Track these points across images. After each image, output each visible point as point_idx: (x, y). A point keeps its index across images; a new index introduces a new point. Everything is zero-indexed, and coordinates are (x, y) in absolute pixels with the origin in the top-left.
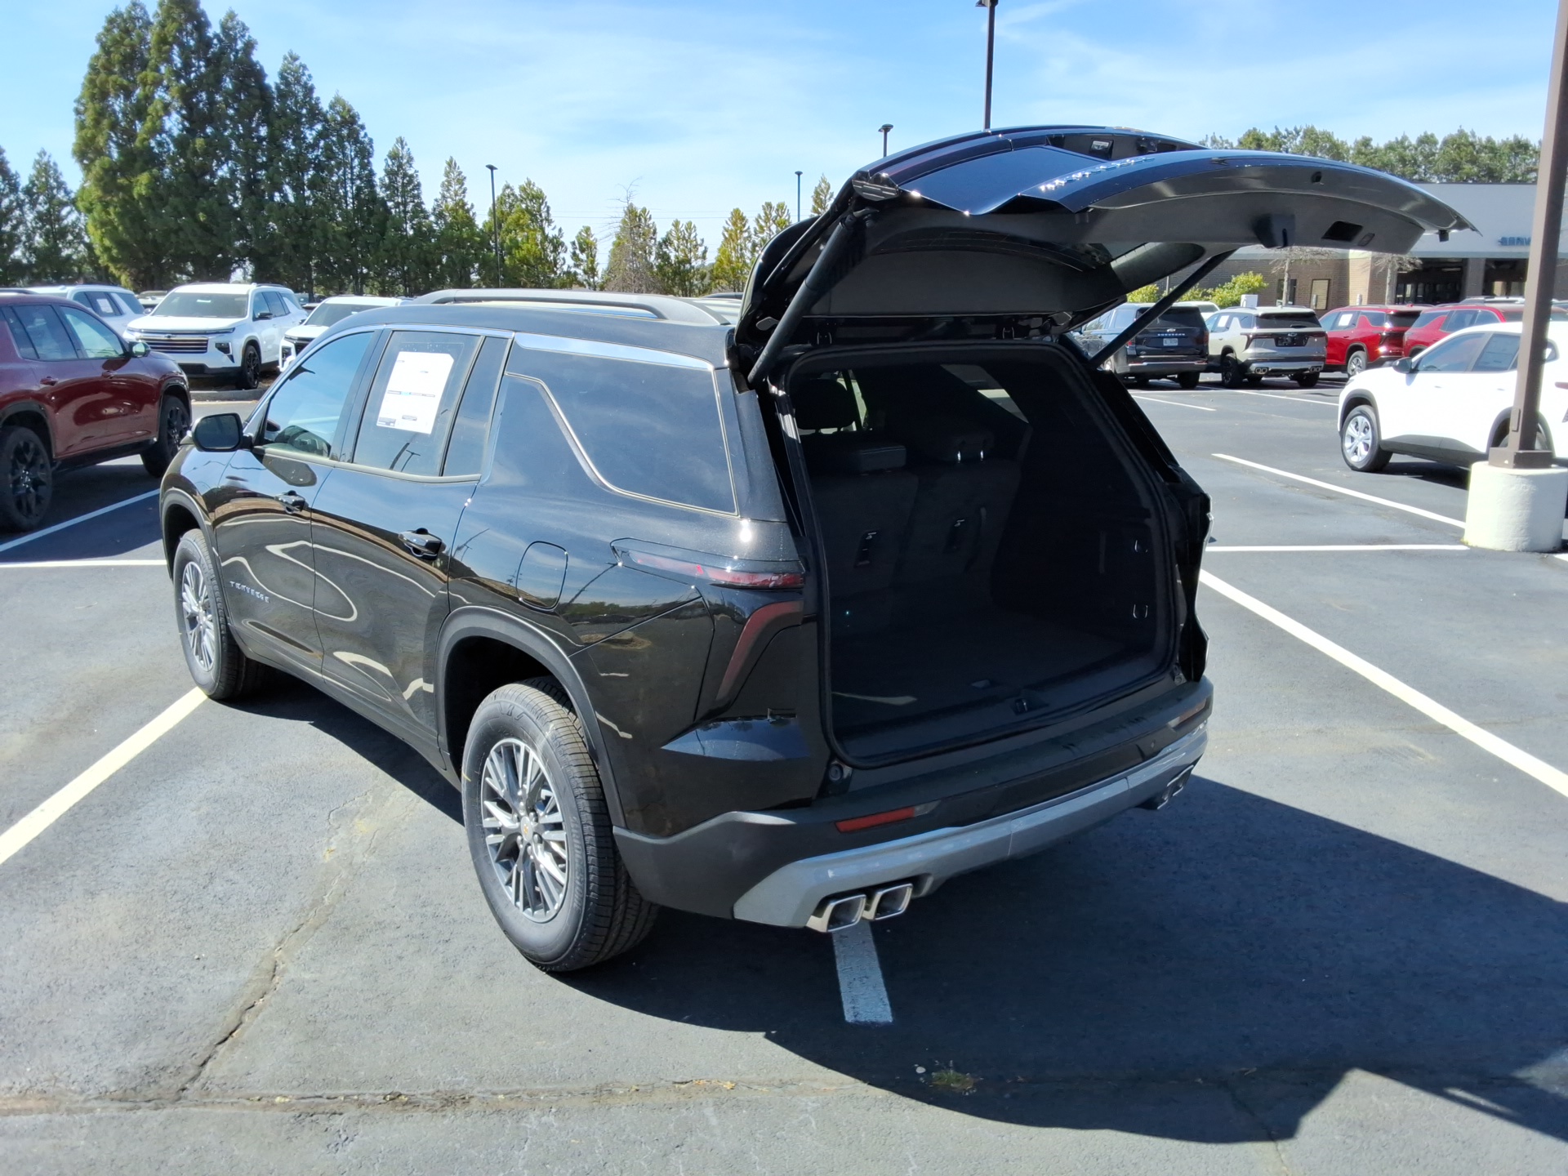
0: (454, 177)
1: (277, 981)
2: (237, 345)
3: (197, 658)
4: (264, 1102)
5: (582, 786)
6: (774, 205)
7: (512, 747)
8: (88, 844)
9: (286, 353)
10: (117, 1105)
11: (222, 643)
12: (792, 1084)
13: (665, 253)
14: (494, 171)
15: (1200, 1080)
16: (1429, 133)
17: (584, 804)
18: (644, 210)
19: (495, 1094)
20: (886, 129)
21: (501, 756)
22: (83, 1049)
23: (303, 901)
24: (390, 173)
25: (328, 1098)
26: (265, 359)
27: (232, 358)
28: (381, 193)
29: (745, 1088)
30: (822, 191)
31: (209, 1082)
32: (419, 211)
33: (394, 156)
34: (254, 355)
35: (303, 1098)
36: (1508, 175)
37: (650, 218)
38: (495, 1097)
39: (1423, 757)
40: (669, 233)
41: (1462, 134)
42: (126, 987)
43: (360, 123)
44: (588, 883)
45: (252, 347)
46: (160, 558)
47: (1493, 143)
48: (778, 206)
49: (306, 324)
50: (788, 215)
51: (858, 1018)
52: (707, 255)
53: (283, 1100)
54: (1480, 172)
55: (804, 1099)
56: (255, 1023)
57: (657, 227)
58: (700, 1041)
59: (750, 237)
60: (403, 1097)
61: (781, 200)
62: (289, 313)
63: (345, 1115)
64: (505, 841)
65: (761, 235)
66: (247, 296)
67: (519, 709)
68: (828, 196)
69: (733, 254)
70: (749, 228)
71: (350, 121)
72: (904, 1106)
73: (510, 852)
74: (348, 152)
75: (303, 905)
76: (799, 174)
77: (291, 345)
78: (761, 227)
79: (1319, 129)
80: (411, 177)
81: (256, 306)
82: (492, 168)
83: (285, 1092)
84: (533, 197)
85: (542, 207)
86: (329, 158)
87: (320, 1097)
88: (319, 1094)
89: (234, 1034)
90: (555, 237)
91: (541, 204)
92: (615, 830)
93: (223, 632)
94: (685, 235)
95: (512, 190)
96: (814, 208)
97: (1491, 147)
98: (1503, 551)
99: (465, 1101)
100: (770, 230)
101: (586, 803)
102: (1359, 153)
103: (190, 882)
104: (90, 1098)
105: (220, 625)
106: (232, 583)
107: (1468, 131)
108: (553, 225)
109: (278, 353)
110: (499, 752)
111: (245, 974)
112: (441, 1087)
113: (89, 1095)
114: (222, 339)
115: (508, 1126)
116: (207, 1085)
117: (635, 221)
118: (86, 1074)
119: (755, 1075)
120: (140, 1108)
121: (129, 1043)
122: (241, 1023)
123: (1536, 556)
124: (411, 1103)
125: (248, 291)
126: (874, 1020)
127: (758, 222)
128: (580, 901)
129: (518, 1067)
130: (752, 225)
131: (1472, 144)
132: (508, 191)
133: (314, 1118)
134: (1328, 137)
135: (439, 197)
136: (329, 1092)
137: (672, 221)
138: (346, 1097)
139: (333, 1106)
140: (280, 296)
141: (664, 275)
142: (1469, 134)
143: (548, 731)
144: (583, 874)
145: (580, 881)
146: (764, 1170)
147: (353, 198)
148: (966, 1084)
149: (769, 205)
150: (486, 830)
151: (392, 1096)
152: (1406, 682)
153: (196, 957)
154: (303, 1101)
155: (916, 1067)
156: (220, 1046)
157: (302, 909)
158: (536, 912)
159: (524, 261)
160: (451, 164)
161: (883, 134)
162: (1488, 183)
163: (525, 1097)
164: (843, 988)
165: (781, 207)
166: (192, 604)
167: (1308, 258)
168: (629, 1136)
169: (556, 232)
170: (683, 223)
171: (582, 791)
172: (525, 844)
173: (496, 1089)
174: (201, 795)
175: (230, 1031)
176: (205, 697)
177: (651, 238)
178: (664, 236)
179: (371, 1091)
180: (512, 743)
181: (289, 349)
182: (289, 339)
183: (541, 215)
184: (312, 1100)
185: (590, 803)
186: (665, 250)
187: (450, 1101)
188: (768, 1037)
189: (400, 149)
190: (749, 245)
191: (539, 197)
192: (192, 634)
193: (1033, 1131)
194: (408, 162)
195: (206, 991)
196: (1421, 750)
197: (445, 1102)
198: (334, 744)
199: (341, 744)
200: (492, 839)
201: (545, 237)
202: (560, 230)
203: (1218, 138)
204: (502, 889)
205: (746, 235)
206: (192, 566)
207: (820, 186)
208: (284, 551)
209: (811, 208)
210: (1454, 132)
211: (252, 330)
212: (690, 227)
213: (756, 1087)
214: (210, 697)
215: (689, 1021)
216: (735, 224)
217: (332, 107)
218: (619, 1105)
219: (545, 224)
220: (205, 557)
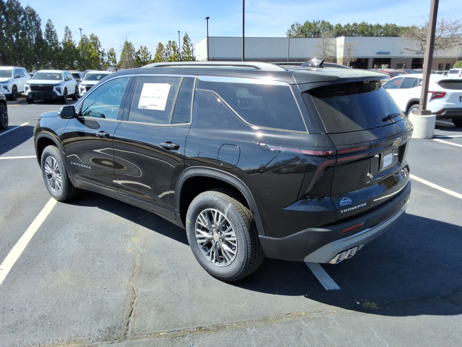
0: (68, 32)
1: (137, 293)
2: (10, 87)
3: (52, 188)
4: (157, 335)
5: (244, 222)
6: (172, 41)
7: (211, 212)
8: (43, 253)
9: (27, 89)
10: (105, 342)
11: (65, 183)
12: (322, 311)
13: (139, 56)
14: (82, 30)
15: (438, 297)
16: (356, 22)
17: (245, 228)
18: (130, 43)
19: (232, 324)
20: (208, 18)
21: (205, 215)
22: (82, 324)
23: (130, 266)
24: (47, 31)
25: (178, 331)
26: (19, 91)
27: (8, 91)
28: (44, 37)
29: (309, 314)
30: (186, 37)
31: (133, 330)
32: (56, 43)
33: (48, 25)
34: (15, 90)
35: (169, 332)
36: (375, 34)
37: (132, 45)
38: (232, 325)
39: (436, 197)
40: (139, 50)
41: (364, 23)
42: (85, 301)
43: (37, 14)
44: (248, 253)
45: (15, 87)
46: (34, 155)
47: (372, 25)
48: (173, 42)
49: (32, 79)
50: (176, 44)
51: (329, 289)
52: (152, 57)
53: (163, 334)
54: (368, 33)
55: (329, 316)
56: (138, 308)
57: (135, 48)
58: (286, 300)
59: (164, 51)
60: (203, 328)
61: (174, 40)
62: (25, 76)
63: (187, 336)
64: (206, 242)
65: (168, 51)
66: (11, 70)
67: (215, 199)
68: (188, 39)
69: (160, 57)
70: (164, 48)
71: (33, 14)
72: (361, 315)
73: (209, 245)
74: (33, 24)
75: (130, 267)
76: (179, 32)
77: (28, 86)
78: (168, 48)
79: (326, 21)
80: (53, 32)
81: (15, 74)
82: (81, 29)
83: (163, 331)
84: (95, 39)
85: (98, 42)
86: (27, 27)
87: (175, 331)
88: (174, 330)
89: (132, 313)
90: (102, 51)
91: (97, 41)
92: (260, 236)
93: (66, 179)
94: (144, 50)
95: (86, 36)
96: (184, 42)
97: (371, 26)
98: (419, 139)
99: (224, 327)
100: (171, 49)
101: (246, 228)
102: (337, 28)
103: (87, 263)
104: (94, 341)
105: (65, 177)
106: (72, 163)
107: (365, 22)
108: (101, 47)
109: (24, 88)
110: (204, 214)
111: (125, 292)
112: (213, 323)
113: (93, 340)
114: (5, 85)
115: (243, 334)
116: (133, 331)
117: (128, 46)
118: (88, 333)
119: (309, 310)
120: (114, 343)
121: (97, 319)
122: (133, 309)
123: (428, 140)
124: (207, 330)
125: (12, 69)
126: (334, 289)
127: (167, 47)
128: (244, 259)
129: (234, 314)
130: (165, 47)
131: (367, 26)
132: (84, 37)
133: (177, 338)
134: (328, 23)
135: (63, 38)
136: (177, 329)
137: (140, 46)
138: (184, 330)
139: (181, 334)
140: (22, 70)
141: (138, 63)
142: (366, 23)
143: (229, 205)
144: (246, 251)
145: (245, 253)
146: (332, 340)
147: (35, 39)
148: (374, 306)
149: (170, 42)
150: (197, 239)
151: (199, 328)
152: (418, 176)
153: (104, 288)
154: (170, 333)
155: (356, 302)
156: (130, 317)
157: (131, 268)
158: (220, 264)
159: (92, 59)
160: (67, 28)
161: (206, 20)
162: (370, 37)
163: (242, 323)
164: (319, 280)
165: (174, 42)
166: (50, 170)
167: (328, 58)
168: (283, 333)
169: (102, 50)
170: (143, 47)
171: (245, 224)
172: (215, 243)
173: (232, 322)
174: (74, 233)
175: (131, 312)
176: (57, 201)
177: (134, 51)
178: (138, 51)
179: (191, 327)
180: (211, 210)
181: (28, 87)
182: (28, 84)
183: (97, 44)
184: (173, 332)
185: (247, 228)
186: (138, 55)
187: (219, 328)
188: (305, 297)
189: (49, 23)
190: (165, 54)
191: (96, 39)
192: (49, 181)
193: (403, 318)
194: (52, 27)
195: (114, 299)
196: (434, 196)
197: (218, 328)
198: (110, 214)
199: (112, 214)
200: (199, 241)
201: (99, 51)
202: (104, 49)
203: (298, 24)
204: (205, 257)
205: (163, 51)
206: (50, 158)
207: (185, 36)
208: (101, 151)
209: (183, 42)
210: (362, 22)
211: (14, 81)
212: (145, 48)
213: (312, 313)
214: (58, 201)
215: (278, 294)
216: (160, 47)
217: (26, 9)
218: (274, 323)
219: (99, 47)
220: (57, 155)
